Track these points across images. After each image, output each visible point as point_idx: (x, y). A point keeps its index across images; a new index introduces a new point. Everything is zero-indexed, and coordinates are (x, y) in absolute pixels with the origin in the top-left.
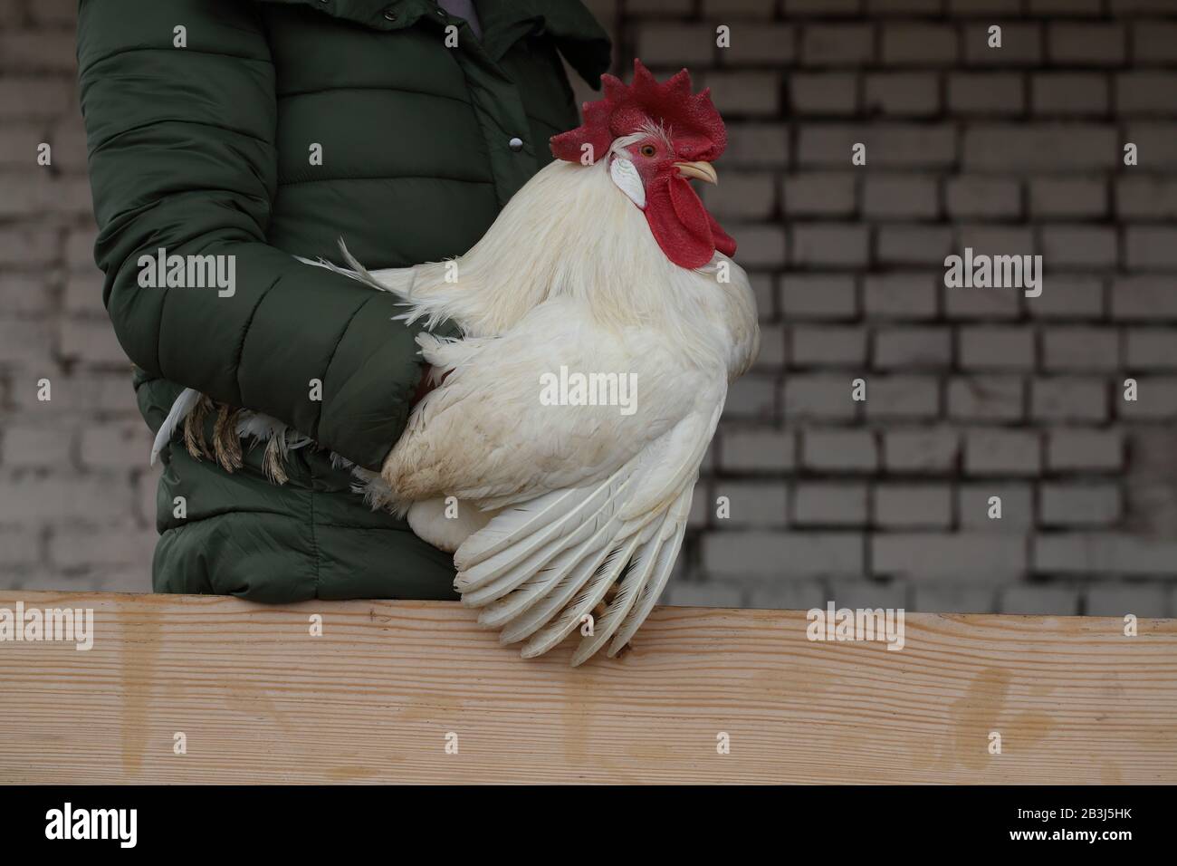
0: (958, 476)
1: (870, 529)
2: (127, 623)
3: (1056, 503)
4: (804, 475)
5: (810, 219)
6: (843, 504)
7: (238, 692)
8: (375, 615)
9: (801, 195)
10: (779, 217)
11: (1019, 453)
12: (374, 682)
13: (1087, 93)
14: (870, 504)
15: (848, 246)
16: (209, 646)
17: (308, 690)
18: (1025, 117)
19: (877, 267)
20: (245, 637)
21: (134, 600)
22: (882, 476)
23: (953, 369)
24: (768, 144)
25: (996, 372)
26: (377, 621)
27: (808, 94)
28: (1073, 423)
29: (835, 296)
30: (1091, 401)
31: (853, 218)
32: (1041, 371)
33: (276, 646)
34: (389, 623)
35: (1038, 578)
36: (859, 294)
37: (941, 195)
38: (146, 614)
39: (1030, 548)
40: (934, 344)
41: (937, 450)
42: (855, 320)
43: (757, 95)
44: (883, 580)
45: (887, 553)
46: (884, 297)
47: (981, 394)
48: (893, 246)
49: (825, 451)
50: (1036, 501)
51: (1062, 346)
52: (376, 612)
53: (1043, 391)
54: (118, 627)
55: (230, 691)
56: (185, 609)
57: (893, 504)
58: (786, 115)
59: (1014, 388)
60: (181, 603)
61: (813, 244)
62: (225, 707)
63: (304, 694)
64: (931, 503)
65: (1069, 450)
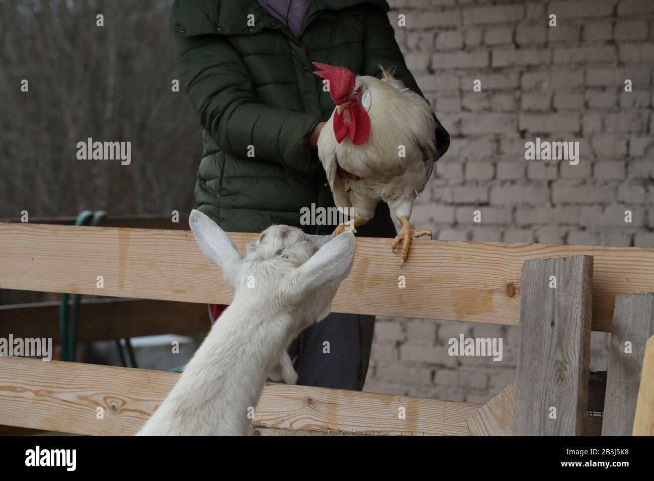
2: (121, 238)
7: (150, 263)
12: (186, 260)
17: (168, 262)
20: (152, 243)
26: (188, 238)
33: (160, 247)
34: (191, 239)
54: (118, 239)
55: (147, 262)
62: (146, 268)
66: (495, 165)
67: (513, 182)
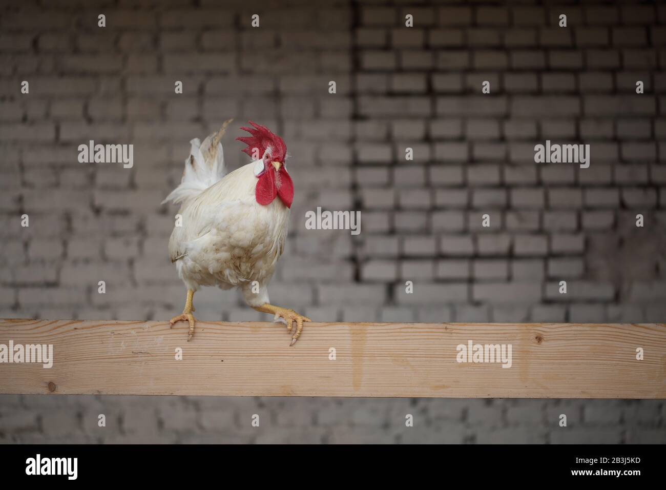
0: (510, 256)
1: (471, 281)
2: (353, 334)
3: (555, 267)
4: (440, 257)
5: (442, 140)
6: (458, 269)
7: (396, 358)
8: (448, 329)
9: (438, 129)
10: (428, 139)
11: (538, 245)
12: (448, 353)
13: (565, 82)
14: (471, 270)
15: (459, 152)
16: (385, 341)
17: (423, 357)
18: (538, 93)
19: (472, 161)
20: (399, 338)
21: (355, 325)
22: (476, 257)
23: (507, 208)
24: (422, 106)
25: (528, 209)
26: (448, 331)
27: (440, 83)
28: (563, 231)
29: (453, 175)
30: (570, 221)
31: (461, 139)
32: (547, 207)
33: (410, 341)
34: (453, 331)
35: (547, 302)
36: (465, 174)
37: (501, 129)
38: (361, 330)
39: (544, 289)
40: (499, 197)
41: (501, 244)
42: (463, 186)
43: (416, 83)
44: (477, 304)
45: (479, 292)
46: (476, 175)
47: (521, 219)
48: (480, 152)
49: (451, 245)
50: (546, 267)
51: (557, 197)
52: (448, 327)
53: (549, 218)
54: (349, 335)
55: (393, 358)
56: (375, 328)
57: (482, 269)
58: (431, 93)
59: (535, 216)
60: (374, 325)
61: (444, 151)
62: (392, 364)
63: (422, 359)
64: (499, 269)
65: (560, 244)
66: (65, 244)
67: (87, 261)
